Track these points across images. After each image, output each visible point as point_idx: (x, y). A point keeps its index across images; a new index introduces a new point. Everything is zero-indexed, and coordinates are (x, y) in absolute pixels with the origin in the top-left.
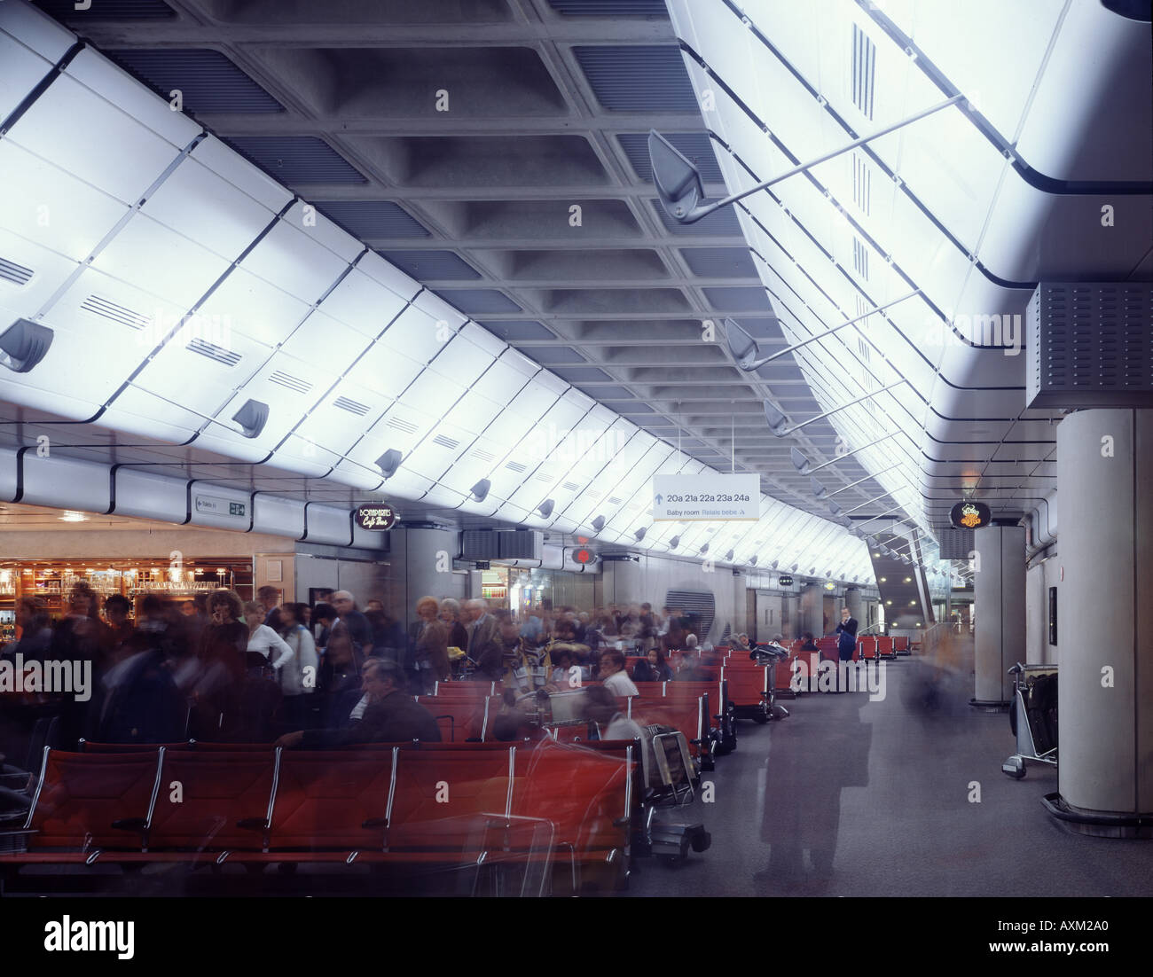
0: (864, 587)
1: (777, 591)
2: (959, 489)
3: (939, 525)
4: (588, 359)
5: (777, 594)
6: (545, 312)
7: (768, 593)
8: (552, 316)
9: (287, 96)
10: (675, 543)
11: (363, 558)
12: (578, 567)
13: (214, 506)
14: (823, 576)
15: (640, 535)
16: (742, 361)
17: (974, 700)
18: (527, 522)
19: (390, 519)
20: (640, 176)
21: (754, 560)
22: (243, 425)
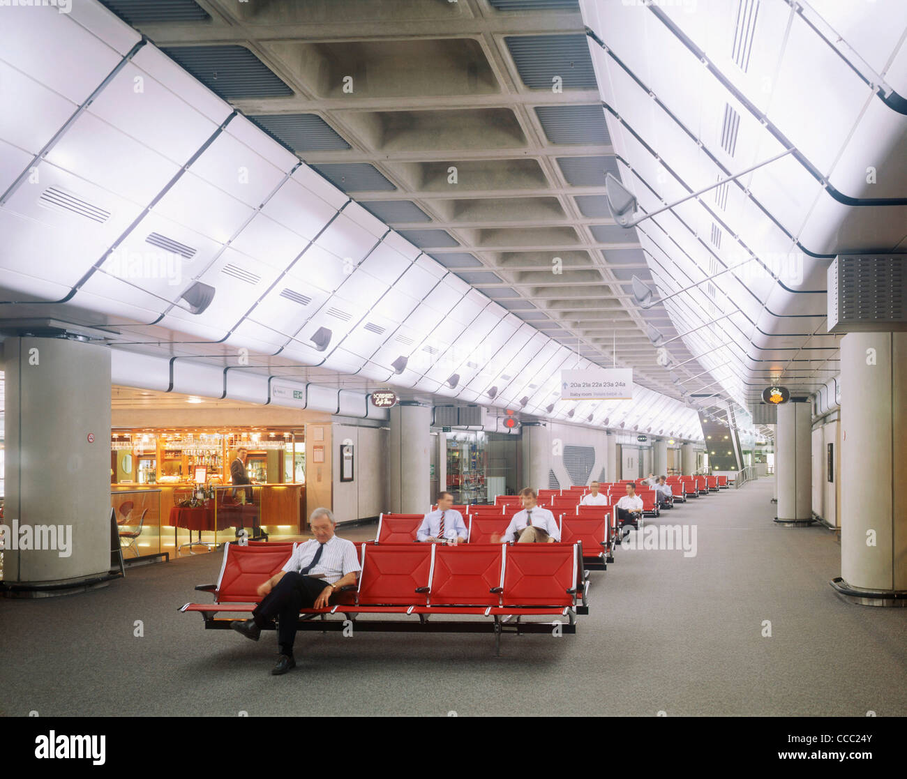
0: (695, 442)
1: (636, 445)
2: (768, 378)
3: (752, 401)
4: (521, 295)
5: (636, 447)
6: (499, 266)
7: (629, 446)
8: (501, 268)
9: (354, 139)
10: (571, 414)
11: (373, 425)
12: (506, 430)
13: (285, 393)
14: (668, 435)
15: (550, 409)
16: (643, 302)
17: (776, 518)
18: (478, 401)
19: (393, 400)
20: (568, 182)
21: (622, 425)
22: (317, 343)
